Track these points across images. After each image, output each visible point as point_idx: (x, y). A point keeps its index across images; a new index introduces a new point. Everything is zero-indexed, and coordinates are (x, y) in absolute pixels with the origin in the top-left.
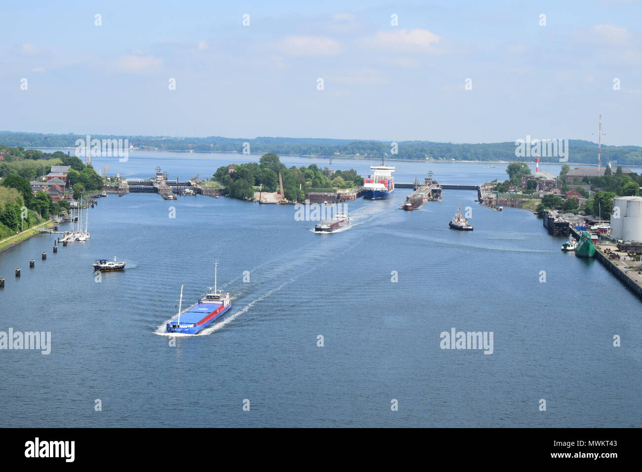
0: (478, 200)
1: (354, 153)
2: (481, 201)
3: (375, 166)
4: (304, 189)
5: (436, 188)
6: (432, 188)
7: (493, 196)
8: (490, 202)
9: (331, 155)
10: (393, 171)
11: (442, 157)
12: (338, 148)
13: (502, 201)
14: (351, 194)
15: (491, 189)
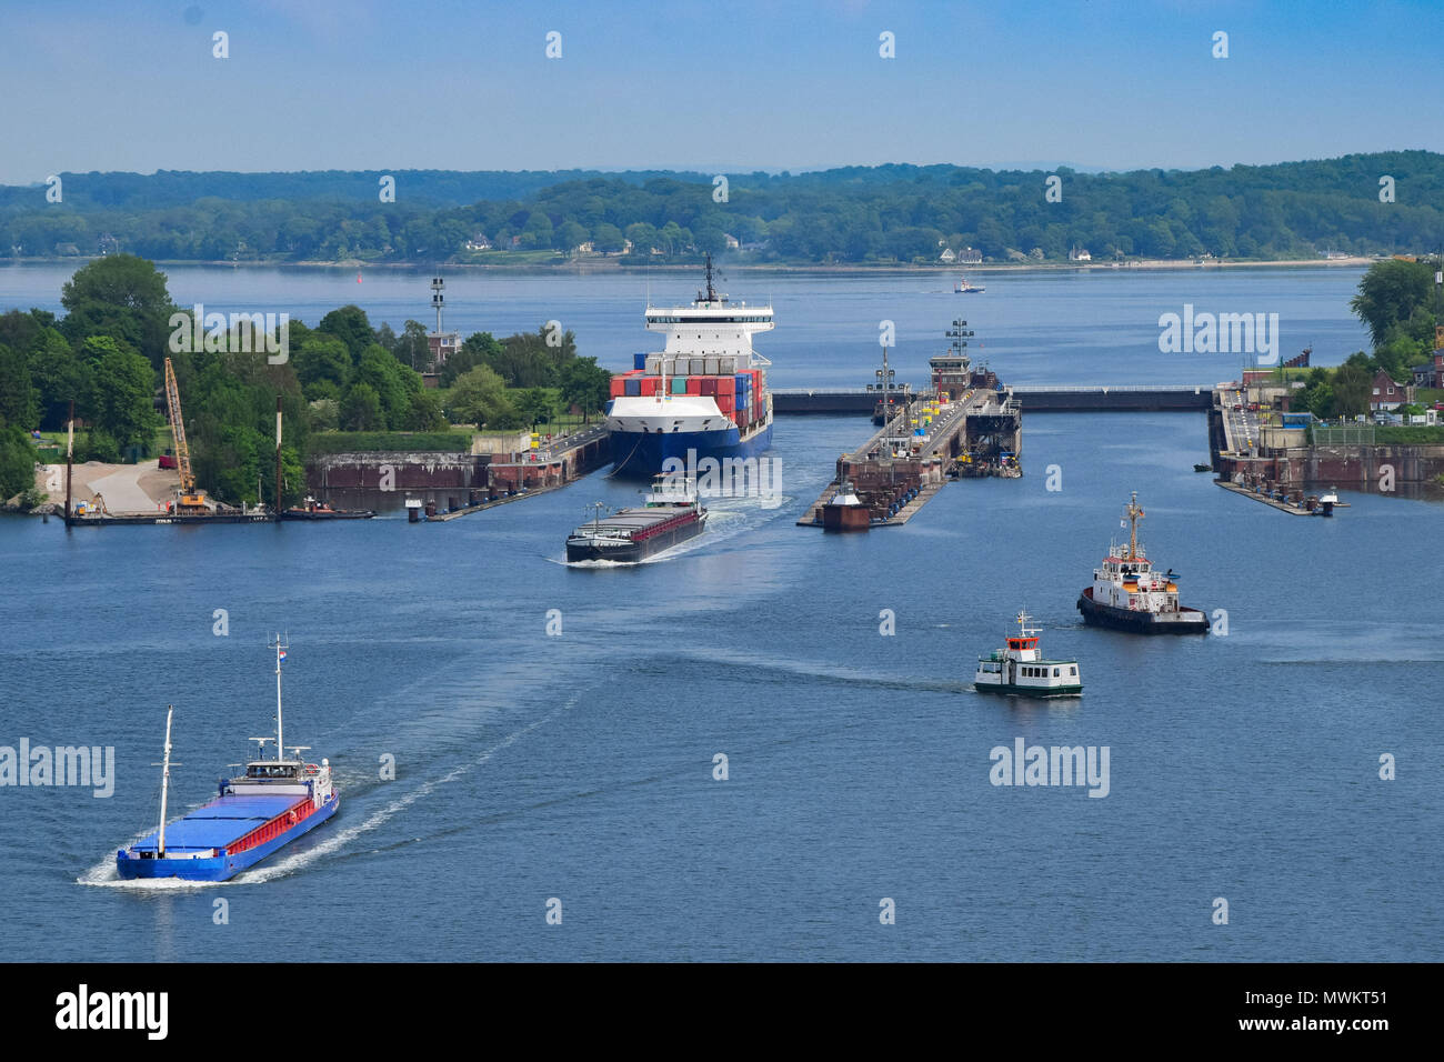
0: (1209, 463)
1: (564, 243)
2: (1224, 469)
3: (669, 305)
4: (295, 436)
5: (987, 409)
6: (970, 412)
7: (1288, 439)
8: (1273, 472)
9: (445, 257)
10: (766, 327)
11: (1026, 246)
12: (482, 219)
13: (1335, 463)
14: (546, 459)
15: (1278, 404)
